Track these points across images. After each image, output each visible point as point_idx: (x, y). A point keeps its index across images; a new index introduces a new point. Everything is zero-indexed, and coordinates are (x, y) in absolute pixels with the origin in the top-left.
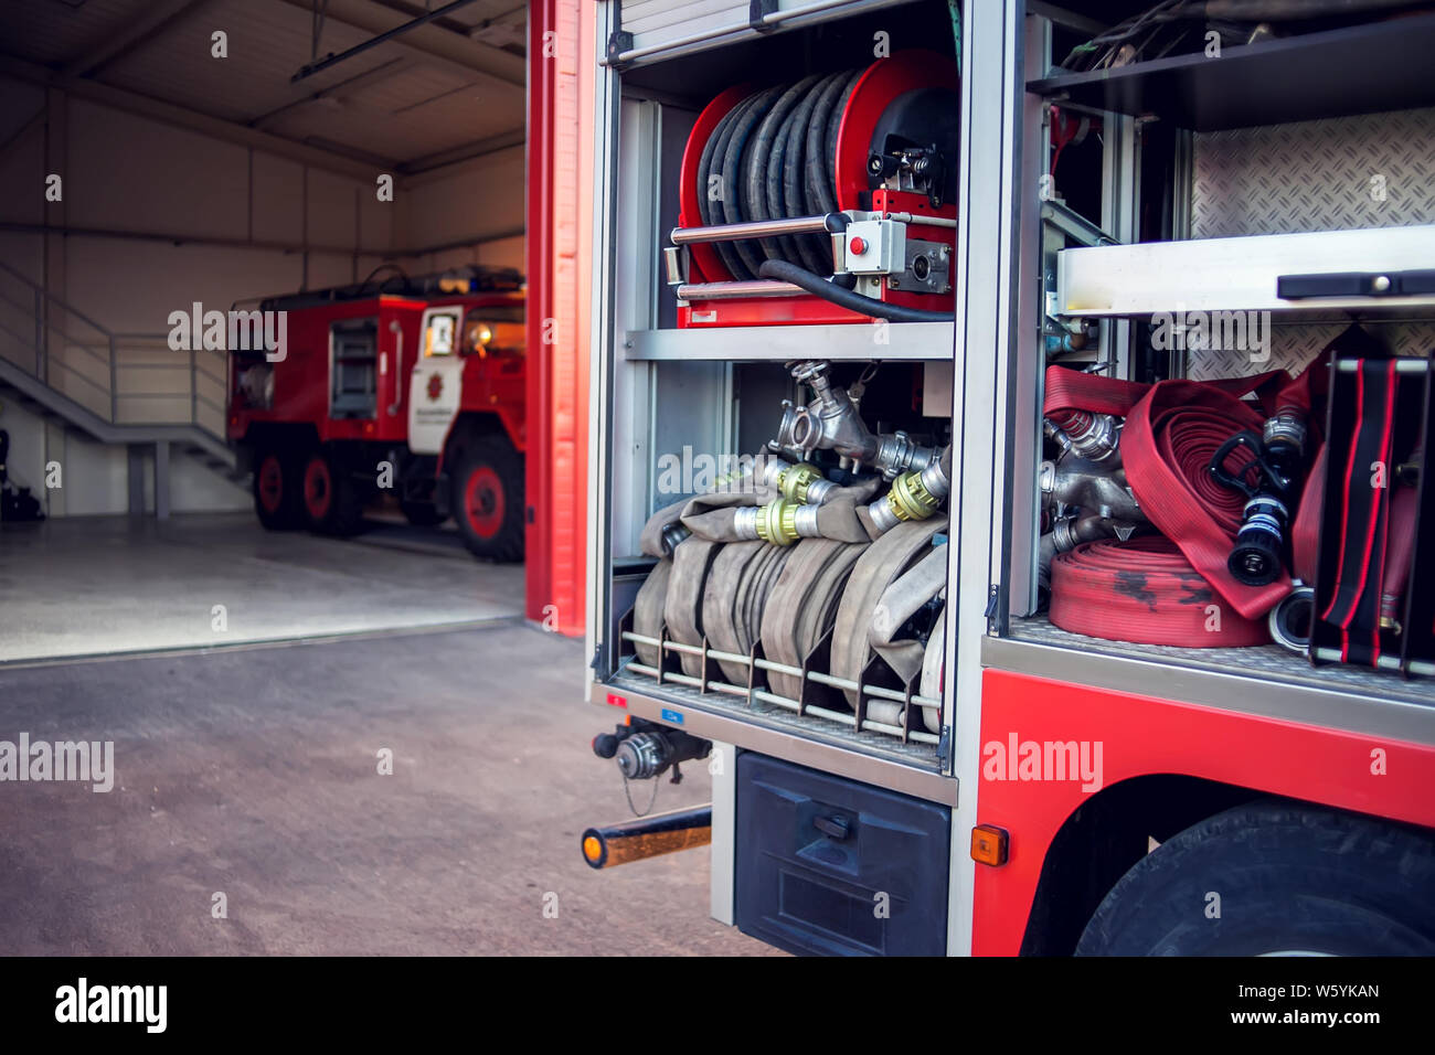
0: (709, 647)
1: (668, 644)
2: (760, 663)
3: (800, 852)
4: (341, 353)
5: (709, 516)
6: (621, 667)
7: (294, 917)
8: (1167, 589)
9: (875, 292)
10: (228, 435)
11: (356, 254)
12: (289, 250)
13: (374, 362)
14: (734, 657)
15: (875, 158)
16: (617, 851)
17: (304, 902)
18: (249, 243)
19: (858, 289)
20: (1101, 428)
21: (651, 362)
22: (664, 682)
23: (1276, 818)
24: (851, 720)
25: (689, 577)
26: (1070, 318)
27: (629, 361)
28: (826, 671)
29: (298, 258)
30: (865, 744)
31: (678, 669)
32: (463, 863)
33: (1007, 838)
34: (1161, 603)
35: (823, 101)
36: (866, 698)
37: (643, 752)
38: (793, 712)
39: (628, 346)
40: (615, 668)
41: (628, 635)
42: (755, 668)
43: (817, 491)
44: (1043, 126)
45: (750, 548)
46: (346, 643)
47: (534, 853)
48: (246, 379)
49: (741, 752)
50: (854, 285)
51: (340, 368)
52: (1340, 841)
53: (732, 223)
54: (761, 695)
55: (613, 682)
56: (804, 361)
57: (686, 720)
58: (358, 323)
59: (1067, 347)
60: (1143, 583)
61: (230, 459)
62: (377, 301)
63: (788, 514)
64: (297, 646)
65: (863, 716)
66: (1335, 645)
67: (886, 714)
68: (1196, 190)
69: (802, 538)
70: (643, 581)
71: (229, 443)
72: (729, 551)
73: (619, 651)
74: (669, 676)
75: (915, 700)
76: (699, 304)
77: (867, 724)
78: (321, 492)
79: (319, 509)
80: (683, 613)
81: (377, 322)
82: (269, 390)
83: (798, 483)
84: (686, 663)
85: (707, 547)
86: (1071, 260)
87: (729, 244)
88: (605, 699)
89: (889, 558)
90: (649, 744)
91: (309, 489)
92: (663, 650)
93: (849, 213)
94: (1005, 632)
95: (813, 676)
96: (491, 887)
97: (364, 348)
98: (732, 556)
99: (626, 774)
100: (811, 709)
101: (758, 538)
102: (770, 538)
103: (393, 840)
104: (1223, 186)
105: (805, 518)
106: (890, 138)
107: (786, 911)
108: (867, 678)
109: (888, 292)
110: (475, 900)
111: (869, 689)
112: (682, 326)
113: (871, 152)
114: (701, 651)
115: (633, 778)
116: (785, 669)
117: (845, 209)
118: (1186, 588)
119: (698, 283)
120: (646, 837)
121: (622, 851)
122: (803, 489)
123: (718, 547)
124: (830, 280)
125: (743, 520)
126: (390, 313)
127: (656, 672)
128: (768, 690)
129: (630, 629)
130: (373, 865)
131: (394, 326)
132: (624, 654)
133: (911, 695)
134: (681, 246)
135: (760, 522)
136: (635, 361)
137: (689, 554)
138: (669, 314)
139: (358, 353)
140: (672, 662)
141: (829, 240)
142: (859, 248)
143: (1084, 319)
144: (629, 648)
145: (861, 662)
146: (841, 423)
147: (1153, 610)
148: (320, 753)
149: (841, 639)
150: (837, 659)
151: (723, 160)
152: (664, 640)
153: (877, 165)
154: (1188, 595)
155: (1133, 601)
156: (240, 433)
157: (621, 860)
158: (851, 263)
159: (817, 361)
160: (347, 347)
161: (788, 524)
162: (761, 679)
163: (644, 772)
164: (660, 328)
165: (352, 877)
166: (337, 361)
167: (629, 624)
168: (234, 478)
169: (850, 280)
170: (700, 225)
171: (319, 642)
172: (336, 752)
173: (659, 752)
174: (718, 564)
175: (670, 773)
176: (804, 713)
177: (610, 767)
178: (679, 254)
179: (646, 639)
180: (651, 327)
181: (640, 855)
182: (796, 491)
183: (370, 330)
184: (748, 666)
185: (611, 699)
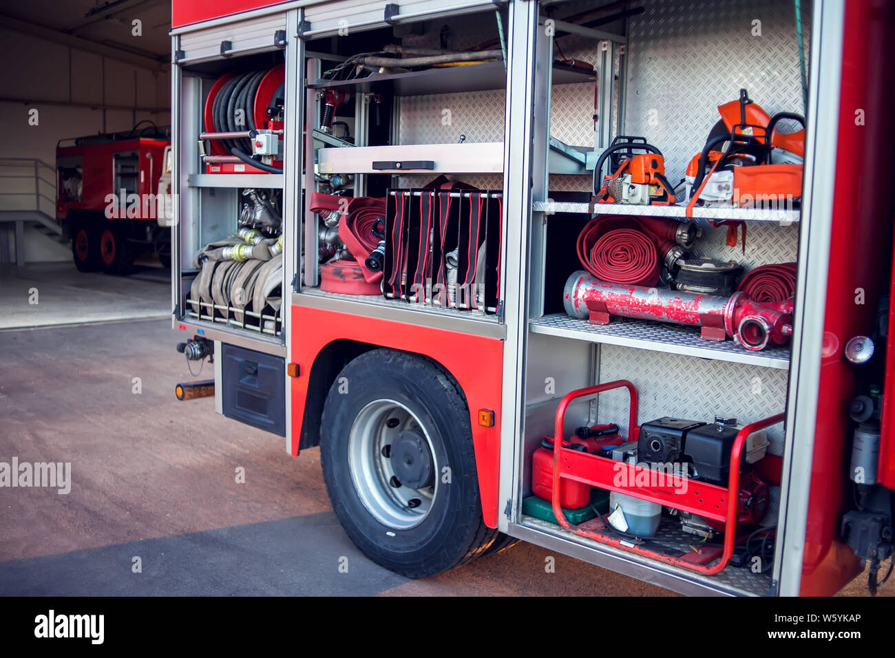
0: (215, 304)
1: (202, 304)
2: (231, 309)
3: (241, 381)
4: (119, 170)
5: (215, 251)
6: (186, 314)
7: (61, 433)
8: (349, 274)
9: (269, 162)
10: (57, 217)
11: (135, 110)
12: (94, 107)
13: (137, 175)
14: (223, 307)
15: (268, 109)
16: (189, 393)
17: (66, 428)
18: (69, 103)
19: (263, 161)
20: (334, 215)
21: (199, 188)
22: (201, 319)
23: (374, 353)
24: (258, 329)
25: (207, 275)
26: (325, 174)
27: (190, 187)
28: (252, 310)
29: (99, 113)
30: (263, 337)
31: (206, 314)
32: (143, 414)
33: (299, 368)
34: (347, 279)
35: (254, 84)
36: (264, 320)
37: (194, 349)
38: (241, 327)
39: (189, 181)
40: (184, 314)
41: (189, 301)
42: (215, 309)
43: (257, 240)
44: (317, 101)
45: (229, 263)
46: (108, 325)
47: (178, 411)
48: (68, 184)
49: (223, 344)
50: (261, 159)
51: (119, 179)
52: (389, 360)
53: (224, 132)
54: (232, 321)
55: (182, 320)
56: (247, 189)
57: (206, 333)
58: (128, 154)
59: (342, 183)
60: (341, 272)
61: (59, 230)
62: (139, 141)
63: (242, 249)
64: (82, 326)
65: (263, 327)
66: (392, 292)
67: (270, 327)
68: (401, 119)
69: (248, 260)
70: (194, 279)
71: (58, 221)
72: (222, 265)
73: (185, 307)
74: (203, 317)
75: (278, 320)
76: (214, 164)
77: (264, 330)
78: (110, 250)
79: (109, 259)
80: (205, 290)
81: (138, 153)
82: (80, 191)
83: (250, 238)
84: (209, 311)
85: (214, 263)
86: (325, 152)
87: (224, 140)
88: (178, 327)
89: (273, 267)
90: (197, 345)
91: (103, 249)
92: (200, 306)
93: (258, 130)
94: (299, 291)
95: (248, 313)
96: (153, 423)
97: (133, 167)
98: (223, 266)
99: (188, 358)
100: (247, 326)
101: (232, 260)
102: (235, 259)
103: (112, 406)
104: (409, 118)
105: (247, 251)
106: (277, 99)
107: (239, 405)
108: (264, 312)
109: (274, 162)
110: (144, 427)
111: (265, 317)
112: (209, 173)
113: (267, 106)
114: (212, 305)
115: (191, 359)
116: (239, 311)
117: (258, 128)
118: (355, 273)
119: (214, 155)
120: (203, 388)
121: (192, 393)
122: (252, 240)
123: (218, 263)
124: (252, 157)
125: (226, 252)
126: (147, 148)
127: (197, 315)
128: (235, 320)
129: (190, 298)
130: (100, 415)
131: (148, 155)
132: (187, 308)
133: (276, 318)
134: (205, 141)
135: (232, 253)
136: (193, 187)
137: (208, 266)
138: (205, 168)
139: (130, 171)
140: (204, 311)
141: (250, 142)
142: (259, 145)
143: (329, 174)
144: (189, 306)
145: (262, 306)
146: (262, 213)
147: (345, 282)
148: (86, 373)
149: (256, 298)
150: (255, 306)
151: (220, 105)
152: (200, 302)
153: (269, 111)
154: (355, 276)
155: (338, 278)
156: (64, 216)
157: (191, 397)
158: (258, 151)
159: (251, 189)
160: (122, 167)
161: (242, 254)
162: (232, 315)
163: (195, 358)
164: (202, 173)
165: (90, 419)
166: (117, 175)
167: (189, 296)
168: (63, 242)
169: (259, 157)
170: (214, 131)
171: (93, 324)
172: (93, 372)
173: (201, 348)
174: (217, 270)
175: (208, 358)
176: (215, 321)
177: (183, 355)
178: (204, 144)
179: (194, 302)
180: (198, 173)
181: (200, 396)
182: (250, 241)
183: (134, 157)
184: (211, 308)
185: (181, 327)
